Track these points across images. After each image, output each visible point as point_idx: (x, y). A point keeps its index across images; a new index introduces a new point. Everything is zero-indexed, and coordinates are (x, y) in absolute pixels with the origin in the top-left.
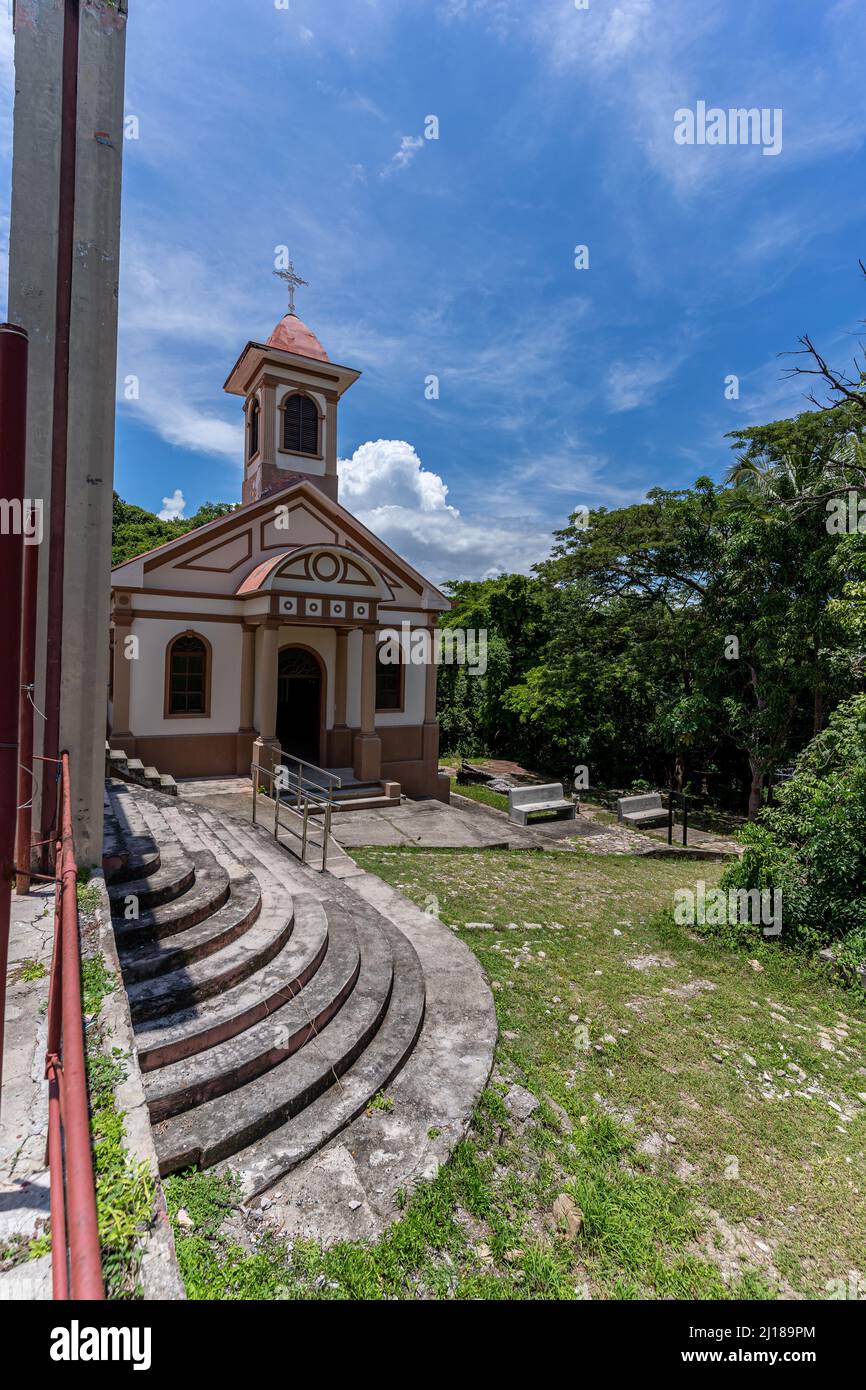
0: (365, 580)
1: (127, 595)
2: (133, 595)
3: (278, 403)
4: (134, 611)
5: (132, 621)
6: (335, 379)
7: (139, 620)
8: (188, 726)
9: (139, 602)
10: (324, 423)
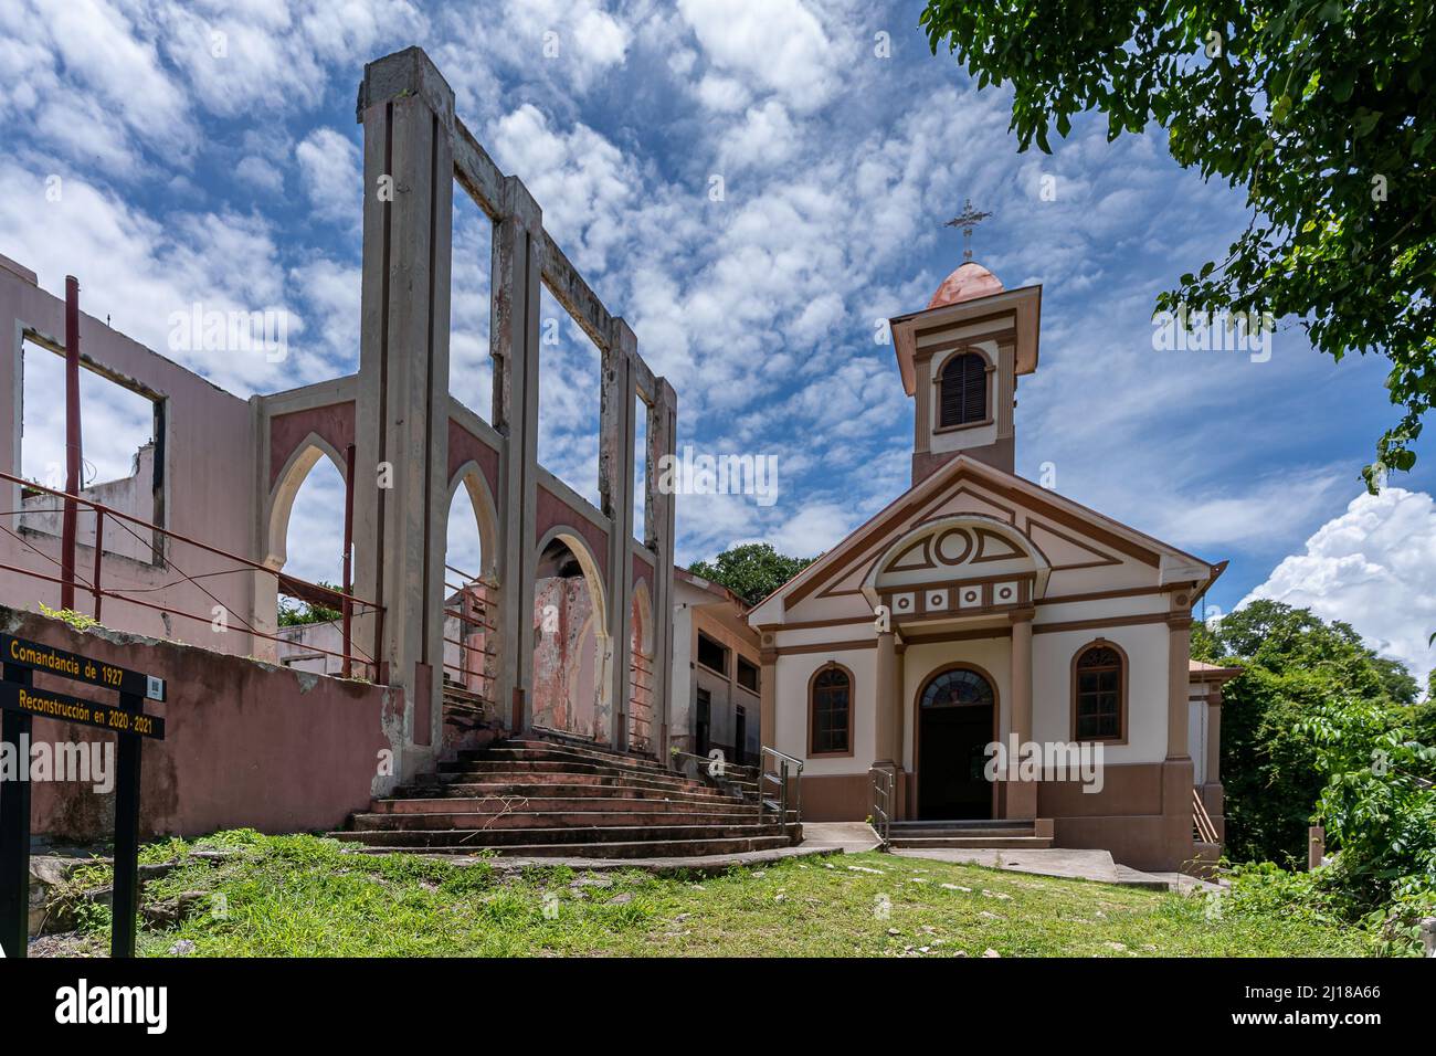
0: (1010, 551)
1: (770, 633)
2: (778, 633)
3: (934, 374)
4: (777, 649)
5: (777, 659)
6: (1012, 312)
7: (782, 658)
8: (831, 766)
9: (783, 639)
10: (995, 377)
